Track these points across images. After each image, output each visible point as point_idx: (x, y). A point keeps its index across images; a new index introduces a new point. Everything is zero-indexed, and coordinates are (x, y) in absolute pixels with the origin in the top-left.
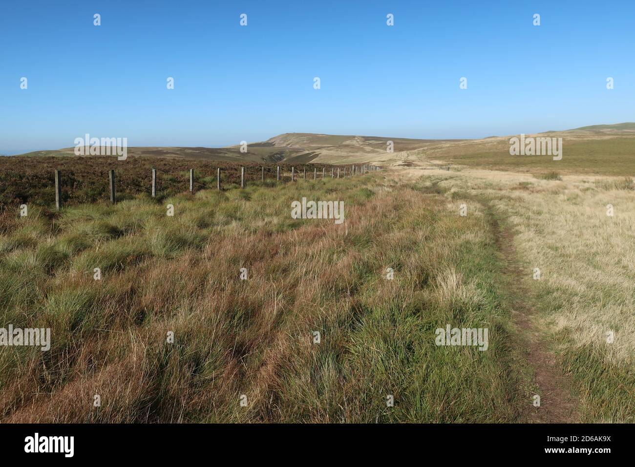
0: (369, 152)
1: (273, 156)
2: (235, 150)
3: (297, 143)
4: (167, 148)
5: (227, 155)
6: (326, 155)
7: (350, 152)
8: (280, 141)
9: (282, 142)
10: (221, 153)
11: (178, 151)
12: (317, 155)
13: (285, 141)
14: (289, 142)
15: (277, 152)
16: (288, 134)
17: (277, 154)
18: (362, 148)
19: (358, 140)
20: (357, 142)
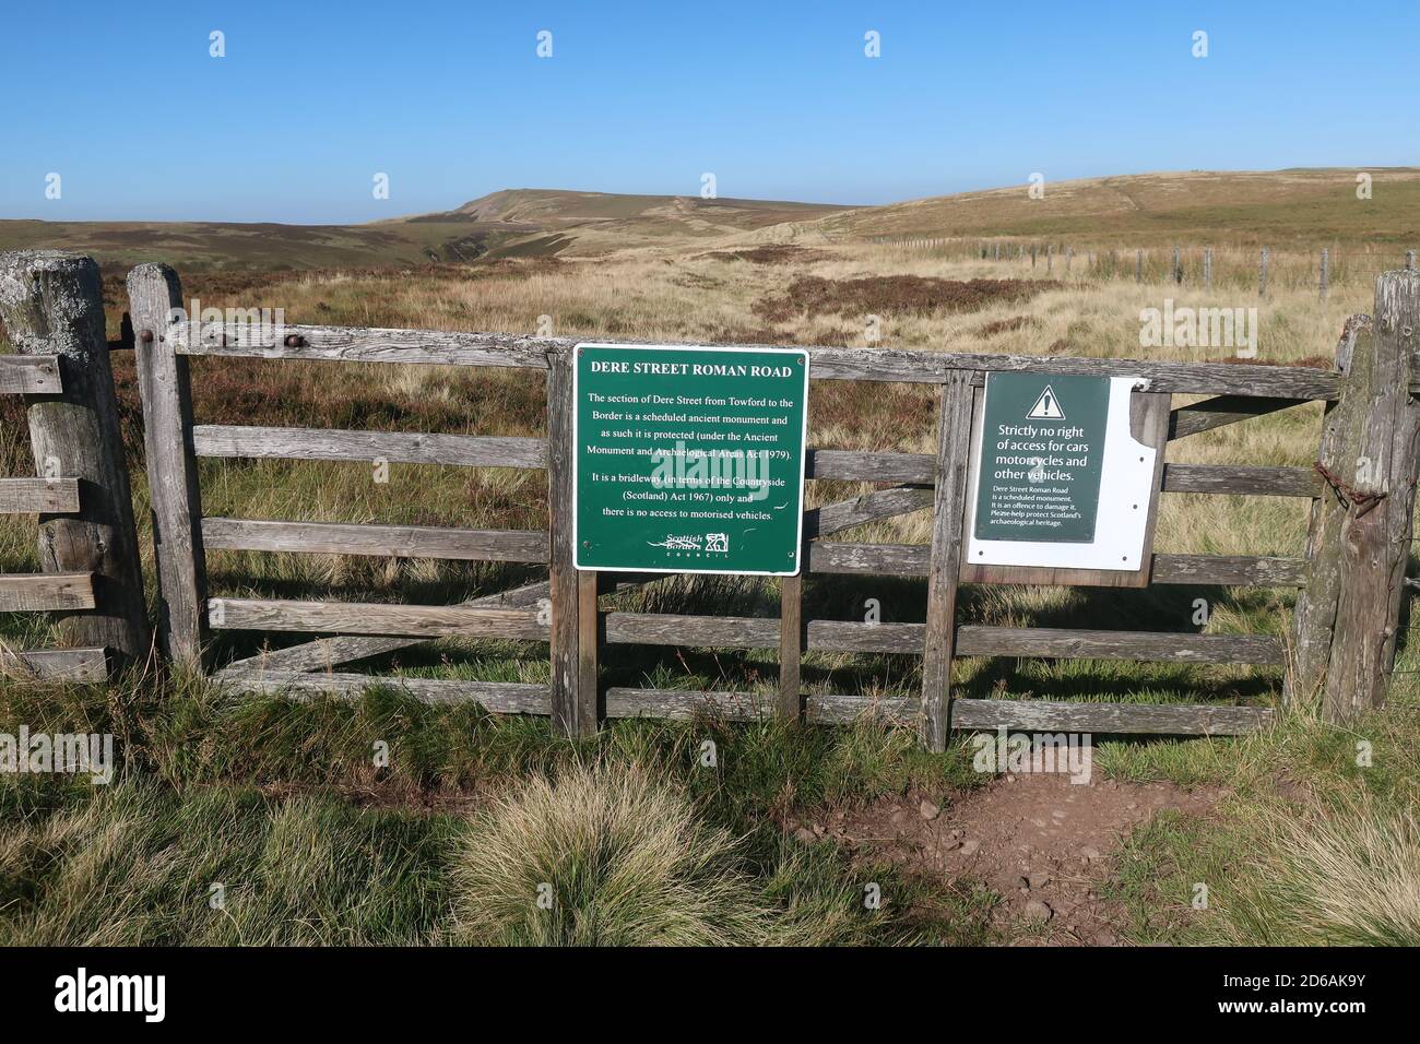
0: (699, 234)
1: (457, 245)
2: (357, 231)
3: (528, 214)
4: (168, 225)
5: (330, 243)
6: (590, 241)
7: (651, 233)
8: (491, 209)
9: (494, 211)
10: (312, 237)
11: (198, 231)
12: (568, 242)
13: (501, 210)
14: (511, 211)
15: (468, 235)
16: (509, 193)
17: (466, 240)
18: (683, 224)
19: (680, 207)
20: (678, 210)
